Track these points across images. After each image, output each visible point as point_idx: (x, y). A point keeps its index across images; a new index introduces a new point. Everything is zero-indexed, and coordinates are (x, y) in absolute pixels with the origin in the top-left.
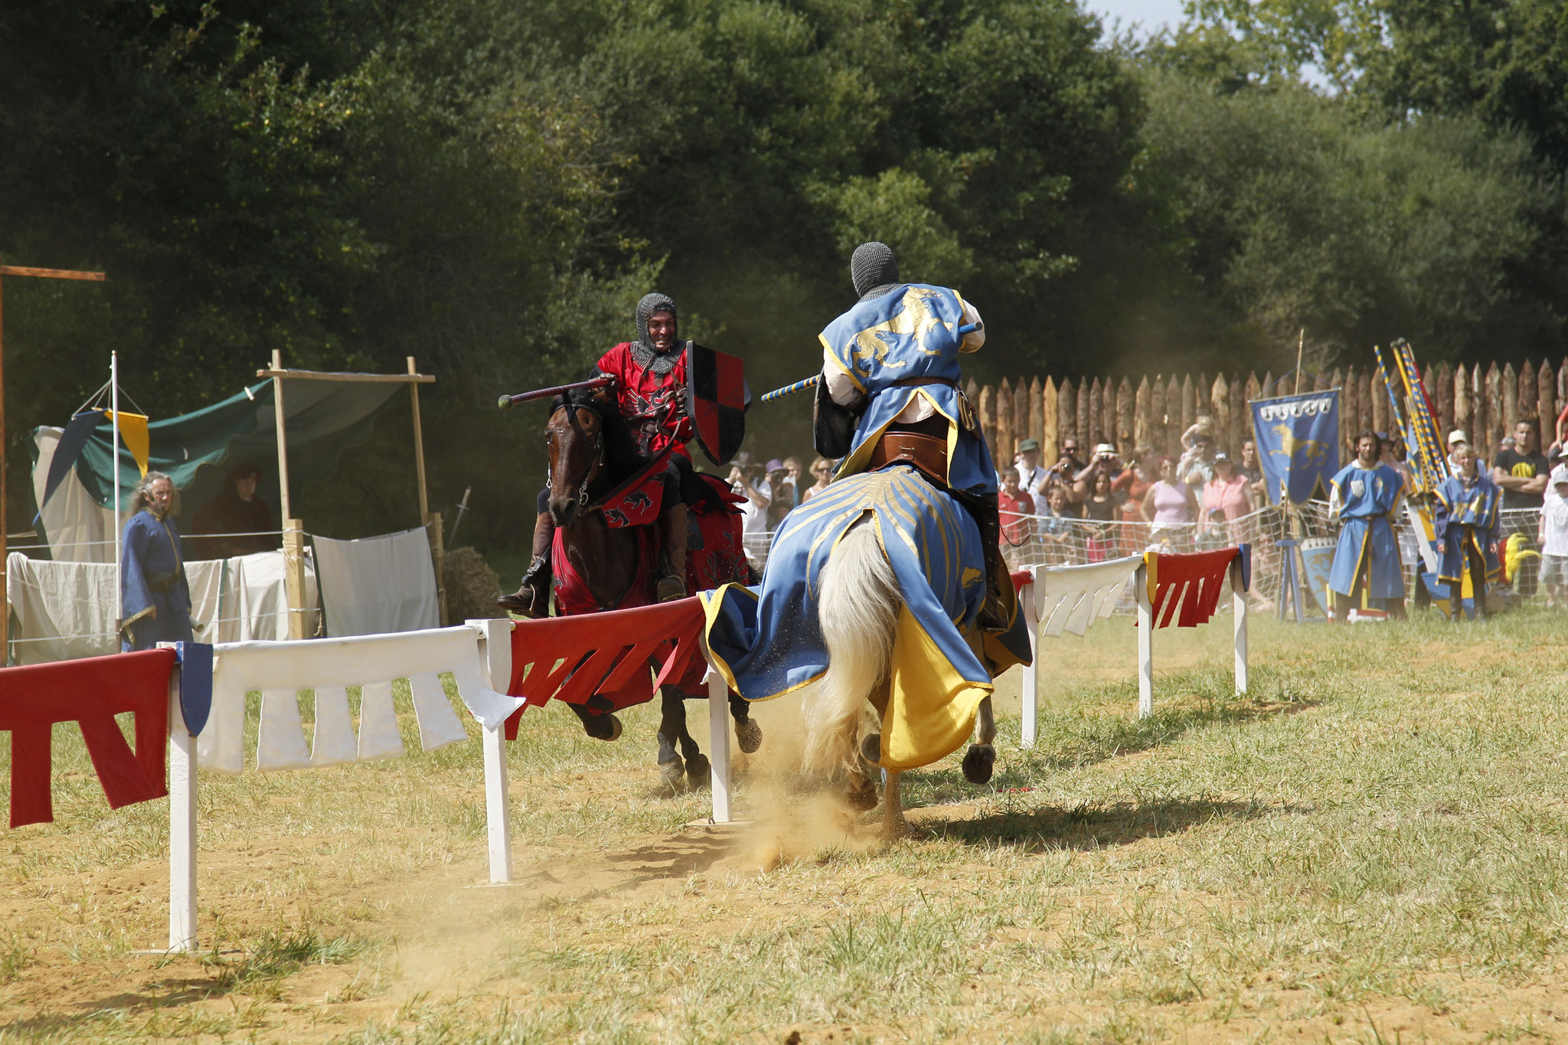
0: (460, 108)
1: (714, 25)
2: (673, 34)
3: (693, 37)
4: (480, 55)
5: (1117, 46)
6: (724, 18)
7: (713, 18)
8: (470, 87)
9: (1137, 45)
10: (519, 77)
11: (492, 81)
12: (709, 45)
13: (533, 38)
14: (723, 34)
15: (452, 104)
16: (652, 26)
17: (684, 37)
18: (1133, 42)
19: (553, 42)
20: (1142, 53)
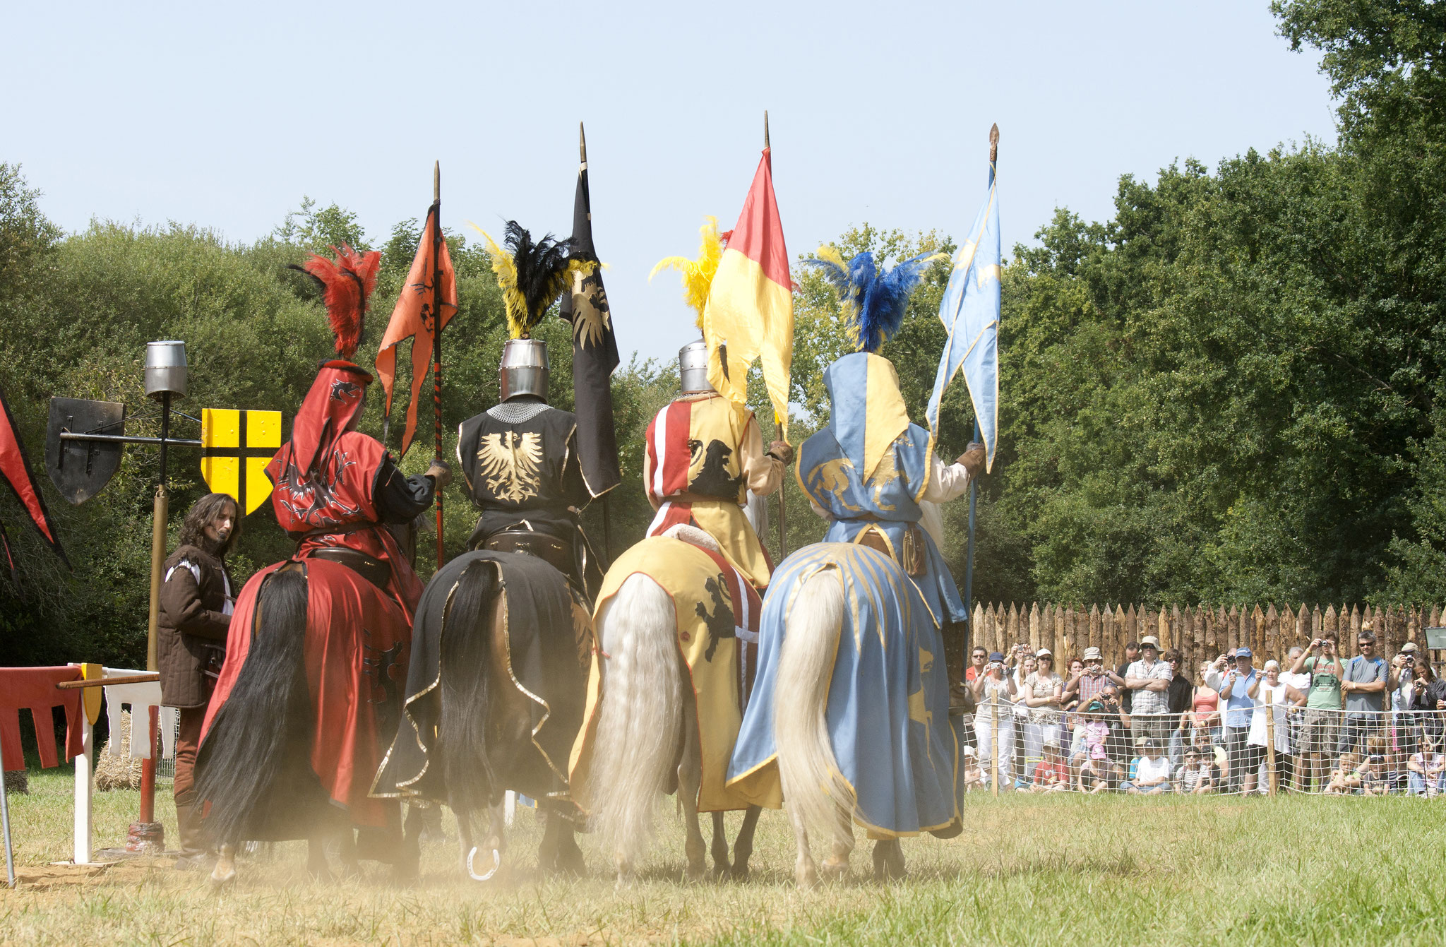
0: (53, 376)
1: (271, 318)
2: (235, 323)
3: (252, 326)
4: (70, 333)
5: (632, 375)
6: (280, 313)
7: (271, 313)
8: (61, 359)
9: (651, 376)
10: (102, 352)
11: (79, 355)
12: (266, 334)
13: (115, 320)
14: (279, 326)
15: (45, 373)
16: (217, 316)
17: (245, 326)
18: (648, 374)
19: (133, 325)
20: (656, 382)
